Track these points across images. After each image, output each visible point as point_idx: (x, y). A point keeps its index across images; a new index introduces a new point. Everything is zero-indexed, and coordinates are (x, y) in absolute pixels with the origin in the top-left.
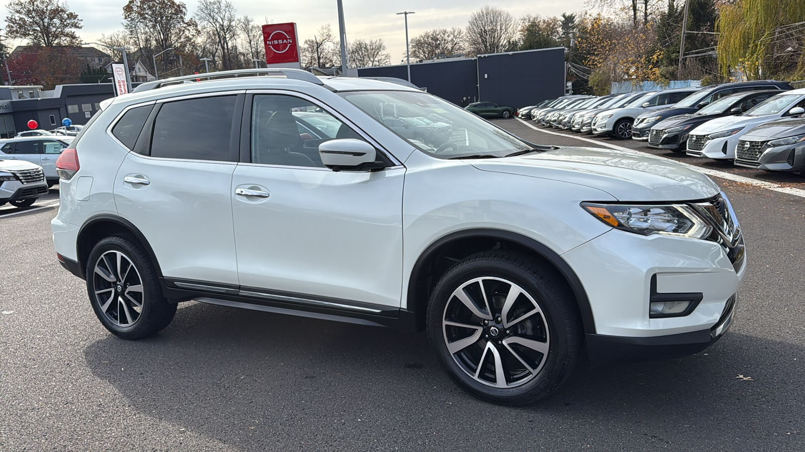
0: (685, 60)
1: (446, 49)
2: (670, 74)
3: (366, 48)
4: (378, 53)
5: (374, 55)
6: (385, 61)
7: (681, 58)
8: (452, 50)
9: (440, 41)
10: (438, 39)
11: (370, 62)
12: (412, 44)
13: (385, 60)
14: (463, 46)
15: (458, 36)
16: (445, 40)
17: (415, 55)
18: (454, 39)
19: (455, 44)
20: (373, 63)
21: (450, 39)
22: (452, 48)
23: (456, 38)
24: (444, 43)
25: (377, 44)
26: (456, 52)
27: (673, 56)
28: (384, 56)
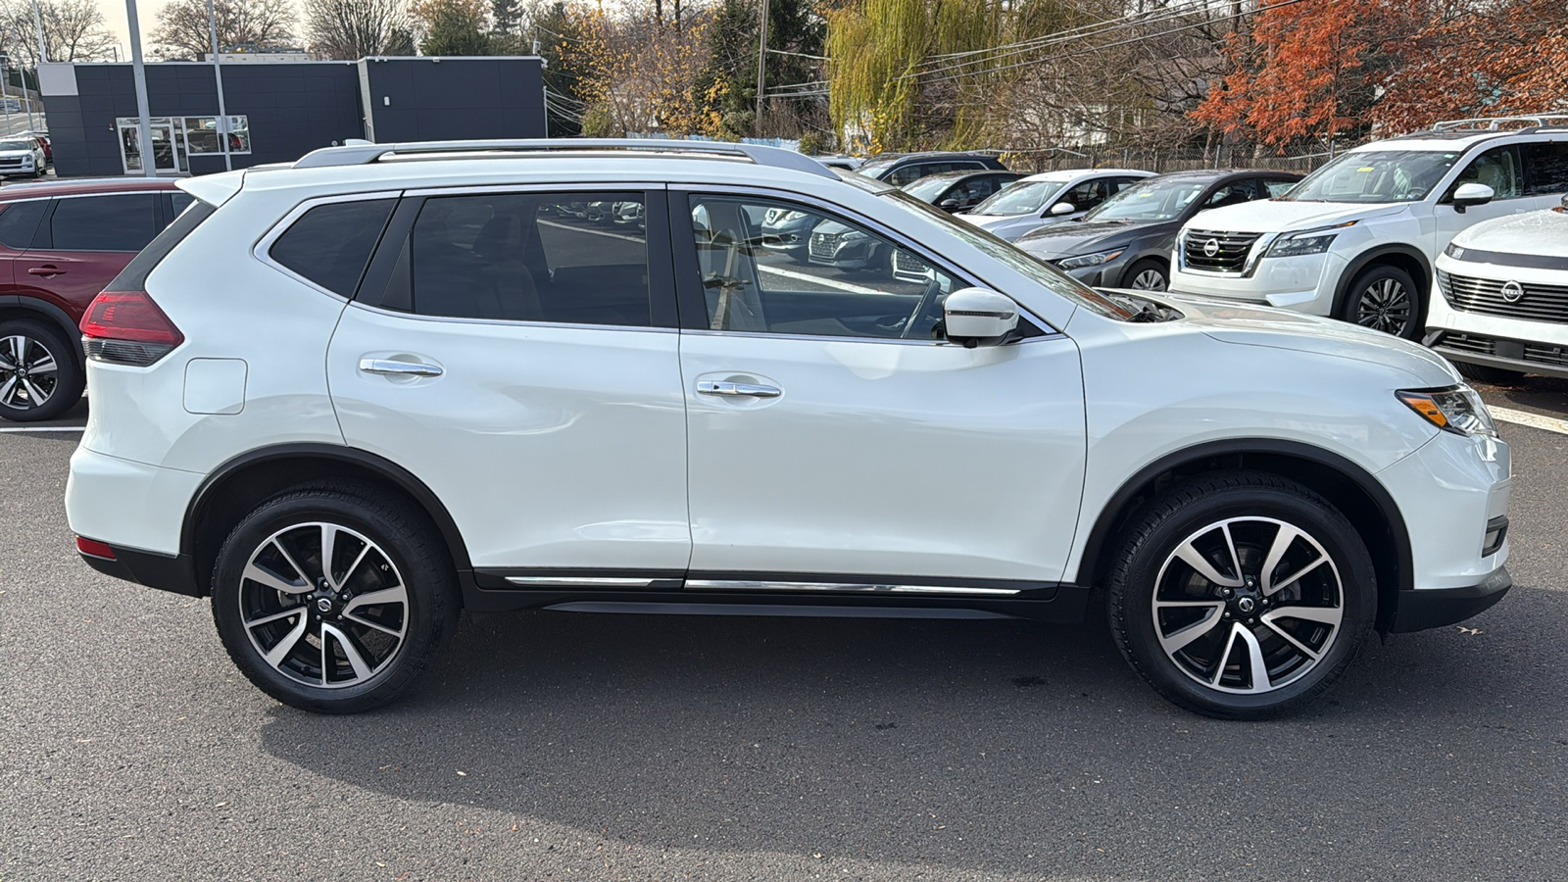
0: (767, 101)
1: (249, 32)
2: (743, 126)
3: (52, 14)
4: (84, 28)
5: (74, 31)
6: (103, 48)
7: (760, 98)
8: (263, 36)
9: (234, 14)
10: (229, 11)
11: (65, 48)
12: (169, 16)
13: (103, 44)
14: (288, 30)
15: (275, 8)
16: (246, 14)
17: (176, 41)
18: (268, 14)
19: (270, 25)
20: (73, 49)
21: (257, 12)
22: (264, 32)
23: (271, 12)
24: (245, 20)
25: (81, 7)
26: (272, 40)
27: (746, 92)
28: (101, 37)
